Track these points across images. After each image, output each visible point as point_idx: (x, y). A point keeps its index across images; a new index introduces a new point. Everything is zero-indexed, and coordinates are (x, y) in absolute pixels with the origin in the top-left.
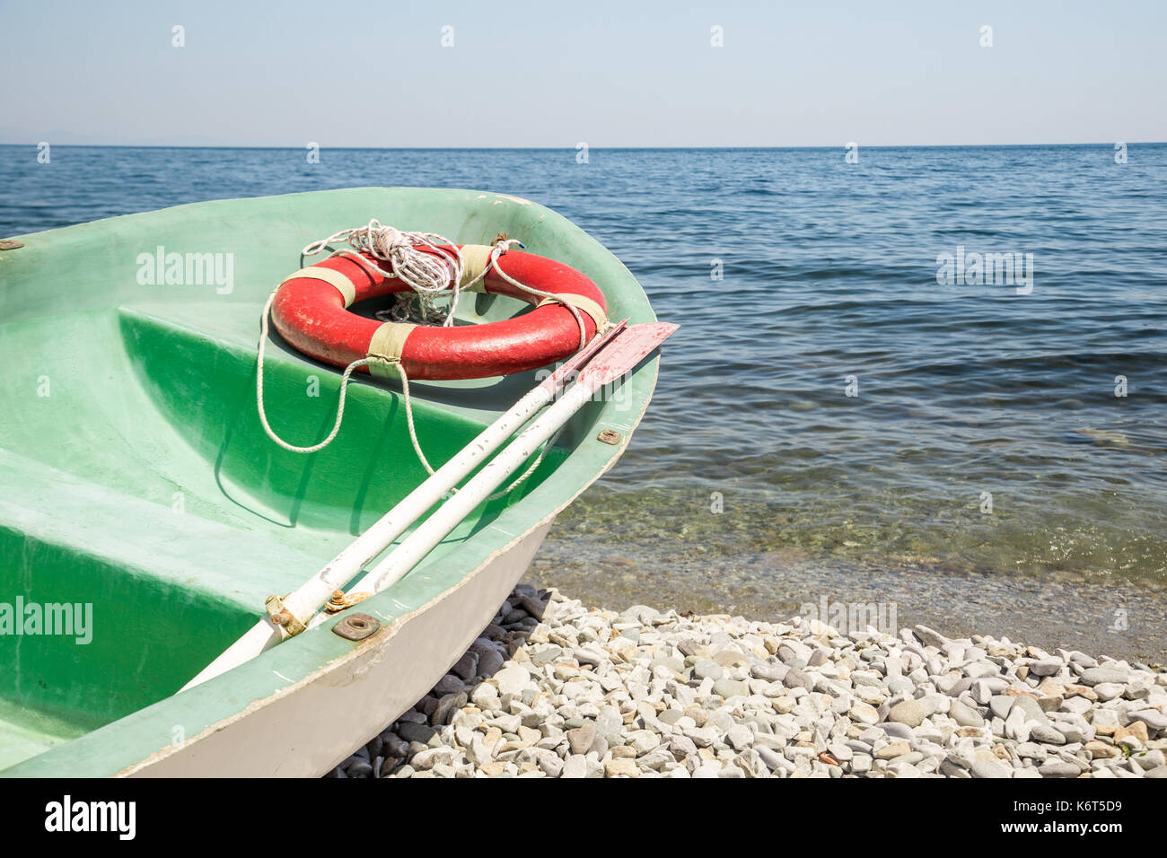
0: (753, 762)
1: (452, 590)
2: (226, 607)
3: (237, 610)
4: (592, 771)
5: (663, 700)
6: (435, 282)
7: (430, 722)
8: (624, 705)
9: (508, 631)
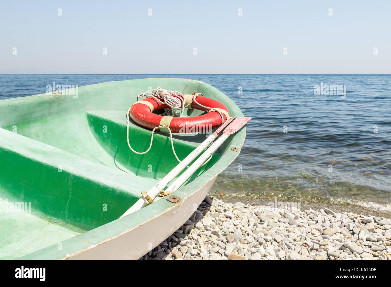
0: (283, 246)
1: (198, 190)
2: (128, 195)
3: (131, 196)
4: (235, 247)
5: (253, 228)
6: (177, 105)
7: (184, 233)
8: (242, 229)
9: (202, 208)
